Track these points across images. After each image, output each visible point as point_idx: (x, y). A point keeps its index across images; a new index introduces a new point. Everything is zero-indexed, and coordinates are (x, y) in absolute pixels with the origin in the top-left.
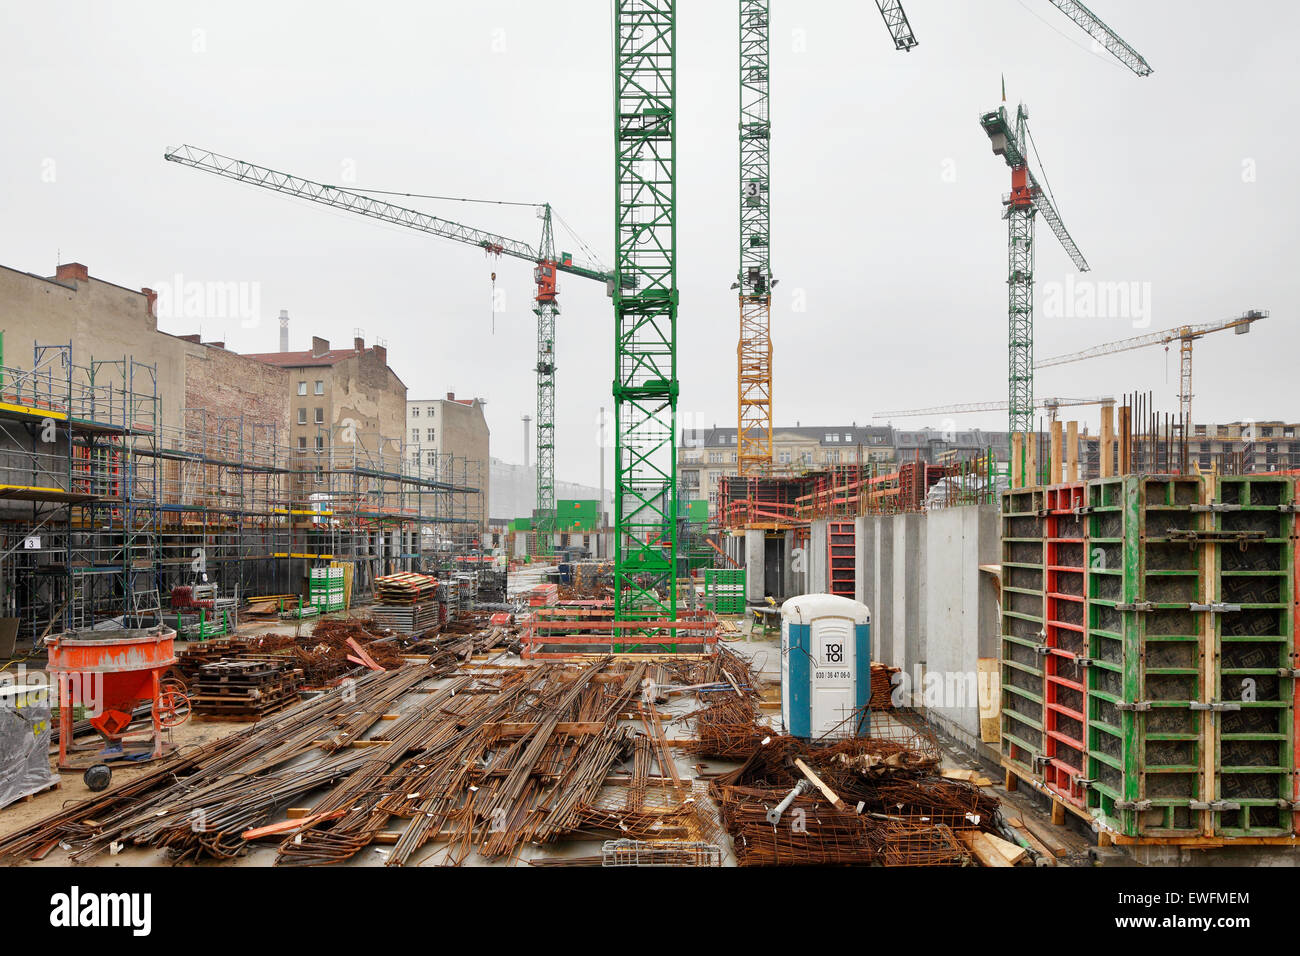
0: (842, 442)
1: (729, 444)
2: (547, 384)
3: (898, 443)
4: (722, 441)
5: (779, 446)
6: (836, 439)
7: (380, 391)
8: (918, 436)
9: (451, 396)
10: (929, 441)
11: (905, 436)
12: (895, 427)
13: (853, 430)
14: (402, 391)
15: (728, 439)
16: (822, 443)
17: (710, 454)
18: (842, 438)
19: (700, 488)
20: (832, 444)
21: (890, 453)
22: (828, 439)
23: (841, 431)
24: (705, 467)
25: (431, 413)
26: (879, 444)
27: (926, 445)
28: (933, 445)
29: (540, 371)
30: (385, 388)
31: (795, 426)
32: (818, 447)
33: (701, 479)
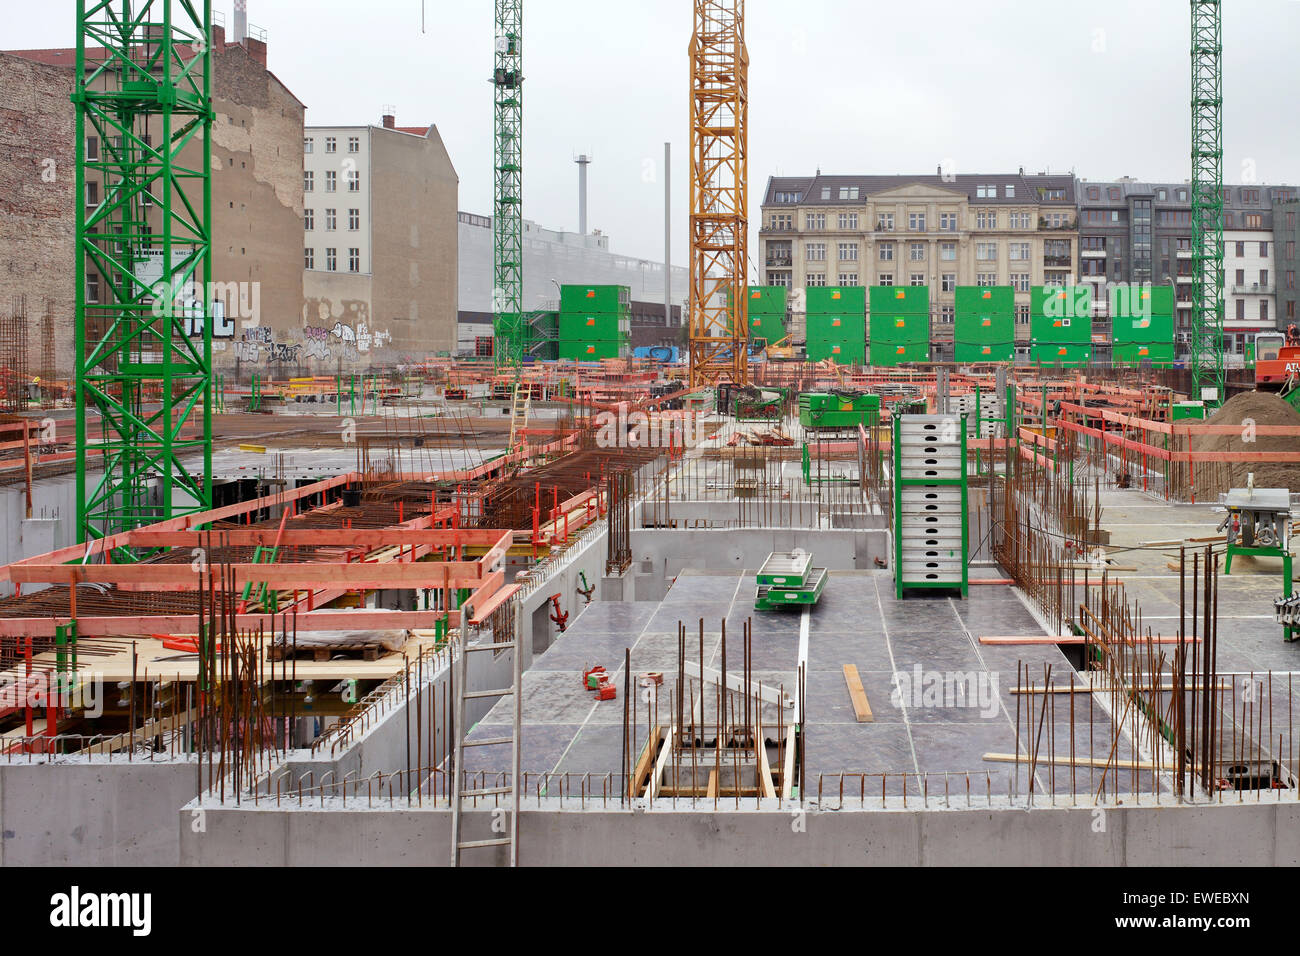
0: (1001, 199)
1: (835, 201)
2: (511, 103)
3: (1081, 200)
4: (826, 195)
5: (909, 205)
6: (992, 193)
7: (255, 111)
8: (1113, 190)
9: (389, 120)
10: (1127, 198)
11: (1093, 190)
12: (1080, 176)
13: (1018, 180)
14: (296, 110)
15: (835, 193)
16: (972, 199)
17: (808, 216)
18: (1001, 192)
19: (793, 268)
20: (986, 201)
21: (1070, 215)
22: (981, 193)
23: (999, 181)
24: (801, 236)
25: (354, 147)
26: (1055, 203)
27: (1121, 204)
28: (1131, 204)
29: (498, 82)
30: (264, 105)
31: (935, 173)
32: (965, 207)
33: (794, 254)
